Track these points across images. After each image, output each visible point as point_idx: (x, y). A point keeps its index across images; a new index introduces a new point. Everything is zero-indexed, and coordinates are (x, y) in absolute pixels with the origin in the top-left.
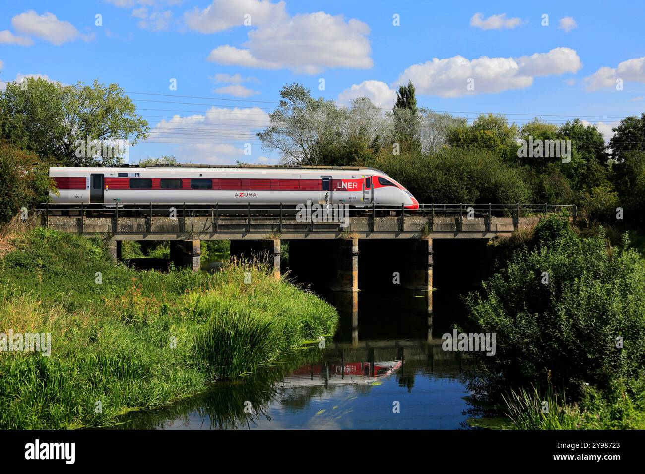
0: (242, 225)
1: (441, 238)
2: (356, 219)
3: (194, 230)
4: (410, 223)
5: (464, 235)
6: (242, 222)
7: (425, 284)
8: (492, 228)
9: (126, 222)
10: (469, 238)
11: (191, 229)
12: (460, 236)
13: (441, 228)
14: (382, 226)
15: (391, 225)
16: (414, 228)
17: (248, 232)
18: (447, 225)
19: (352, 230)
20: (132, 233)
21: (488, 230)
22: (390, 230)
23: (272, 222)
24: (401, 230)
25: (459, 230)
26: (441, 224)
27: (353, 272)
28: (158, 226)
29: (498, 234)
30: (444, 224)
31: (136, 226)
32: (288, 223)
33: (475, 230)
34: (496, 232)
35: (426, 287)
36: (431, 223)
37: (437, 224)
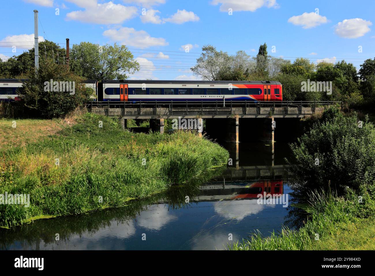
0: (183, 111)
2: (238, 109)
4: (263, 110)
5: (289, 116)
8: (303, 112)
9: (129, 110)
11: (159, 113)
12: (287, 116)
13: (278, 113)
14: (250, 112)
15: (254, 111)
16: (265, 113)
17: (186, 115)
18: (280, 111)
19: (236, 113)
20: (132, 115)
21: (300, 114)
22: (253, 114)
23: (198, 110)
24: (259, 114)
26: (278, 111)
27: (236, 133)
28: (144, 112)
31: (134, 112)
32: (205, 110)
33: (293, 114)
34: (304, 114)
35: (271, 140)
36: (273, 110)
37: (276, 111)
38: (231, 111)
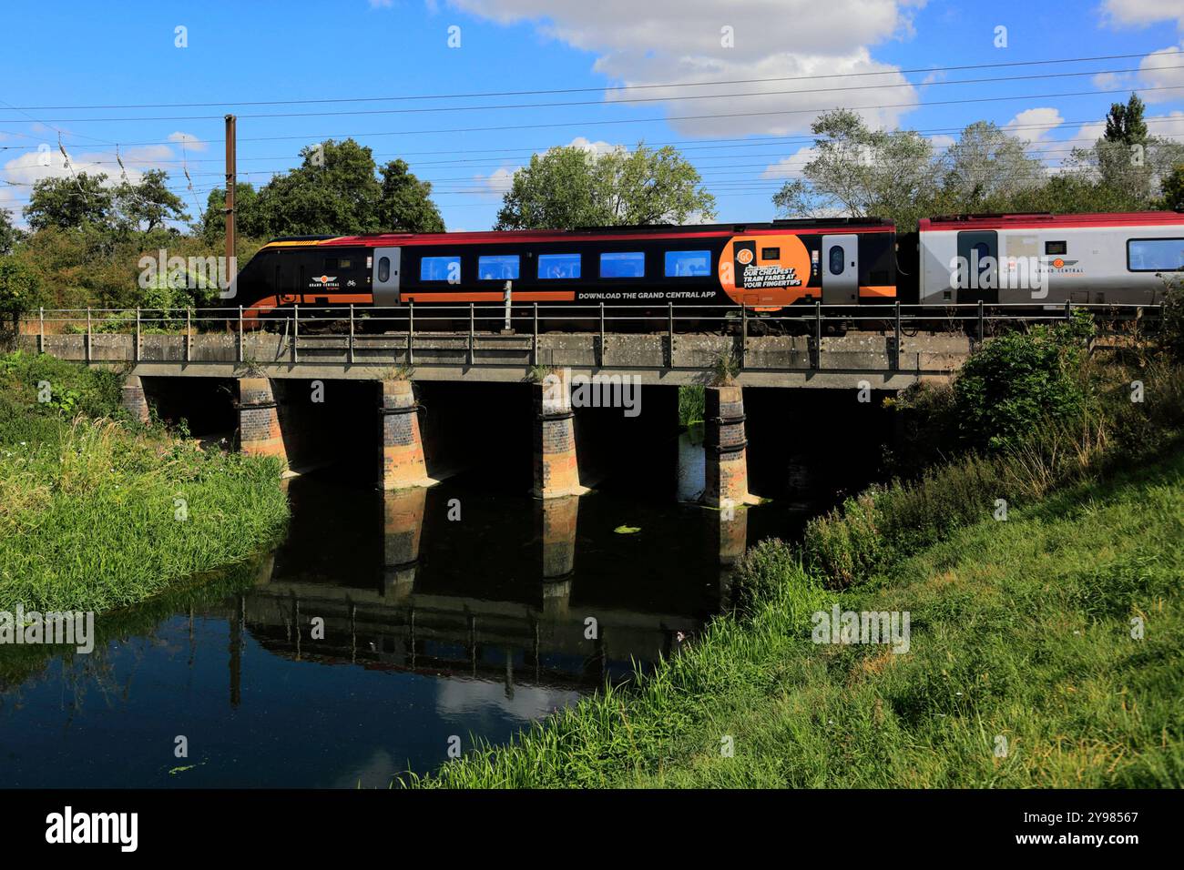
0: (337, 349)
1: (767, 385)
2: (566, 340)
3: (258, 359)
4: (690, 348)
5: (828, 380)
6: (339, 344)
7: (714, 493)
8: (904, 362)
9: (152, 343)
10: (841, 386)
11: (252, 357)
12: (819, 382)
13: (766, 363)
14: (623, 356)
15: (644, 353)
16: (697, 362)
17: (349, 364)
18: (781, 354)
19: (555, 363)
20: (162, 362)
21: (894, 369)
22: (640, 364)
23: (394, 344)
24: (668, 366)
25: (814, 369)
26: (765, 353)
27: (545, 456)
28: (199, 351)
29: (924, 378)
30: (773, 353)
31: (167, 349)
32: (423, 347)
33: (856, 368)
34: (918, 372)
35: (716, 499)
36: (739, 350)
37: (756, 353)
38: (532, 352)
